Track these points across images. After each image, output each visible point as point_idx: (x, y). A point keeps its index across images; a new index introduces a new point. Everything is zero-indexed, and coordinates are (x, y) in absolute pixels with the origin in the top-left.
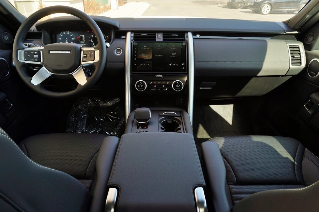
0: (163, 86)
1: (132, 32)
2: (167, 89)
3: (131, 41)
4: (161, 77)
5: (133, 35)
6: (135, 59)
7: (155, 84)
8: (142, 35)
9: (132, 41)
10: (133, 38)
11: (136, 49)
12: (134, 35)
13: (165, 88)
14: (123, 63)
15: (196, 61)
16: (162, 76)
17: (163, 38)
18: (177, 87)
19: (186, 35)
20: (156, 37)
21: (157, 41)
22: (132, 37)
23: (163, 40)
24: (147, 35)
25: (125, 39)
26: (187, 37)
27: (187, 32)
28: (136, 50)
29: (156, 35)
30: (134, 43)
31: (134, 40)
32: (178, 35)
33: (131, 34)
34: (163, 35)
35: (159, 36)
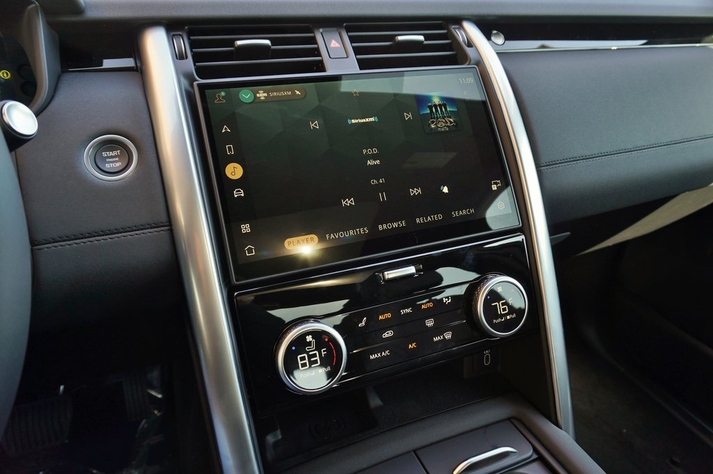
0: (430, 323)
1: (173, 26)
2: (448, 336)
3: (185, 82)
4: (411, 276)
5: (183, 44)
6: (239, 193)
7: (386, 325)
8: (239, 43)
9: (191, 80)
10: (189, 64)
11: (225, 129)
12: (193, 45)
13: (438, 330)
14: (163, 233)
15: (544, 160)
16: (411, 270)
17: (356, 54)
18: (502, 316)
19: (460, 36)
20: (316, 52)
21: (329, 73)
22: (180, 56)
23: (363, 64)
24: (267, 42)
25: (140, 72)
26: (470, 44)
27: (458, 21)
28: (228, 138)
29: (314, 41)
30: (207, 92)
31: (202, 72)
32: (427, 37)
33: (171, 38)
34: (352, 40)
35: (335, 44)
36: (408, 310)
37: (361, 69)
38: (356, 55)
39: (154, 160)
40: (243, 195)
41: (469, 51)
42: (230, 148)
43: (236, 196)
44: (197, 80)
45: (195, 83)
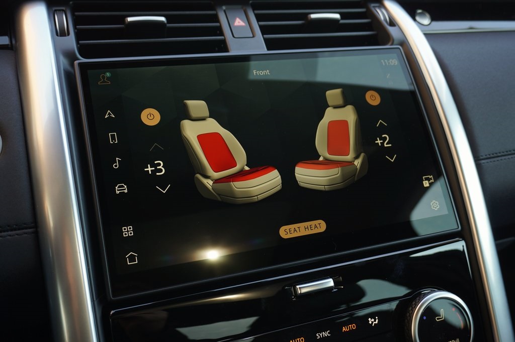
3: (63, 61)
4: (330, 289)
5: (65, 20)
6: (121, 189)
8: (130, 19)
9: (71, 57)
10: (71, 42)
11: (109, 114)
12: (77, 21)
15: (483, 153)
17: (262, 32)
19: (381, 15)
20: (219, 31)
21: (231, 53)
22: (59, 33)
23: (270, 44)
24: (163, 19)
25: (14, 50)
26: (392, 23)
28: (111, 125)
29: (216, 19)
30: (89, 72)
31: (85, 51)
32: (343, 16)
33: (51, 13)
34: (259, 18)
35: (239, 22)
36: (326, 334)
37: (268, 49)
38: (263, 34)
39: (21, 149)
40: (126, 191)
41: (391, 30)
42: (113, 136)
43: (118, 192)
44: (78, 59)
45: (76, 62)
